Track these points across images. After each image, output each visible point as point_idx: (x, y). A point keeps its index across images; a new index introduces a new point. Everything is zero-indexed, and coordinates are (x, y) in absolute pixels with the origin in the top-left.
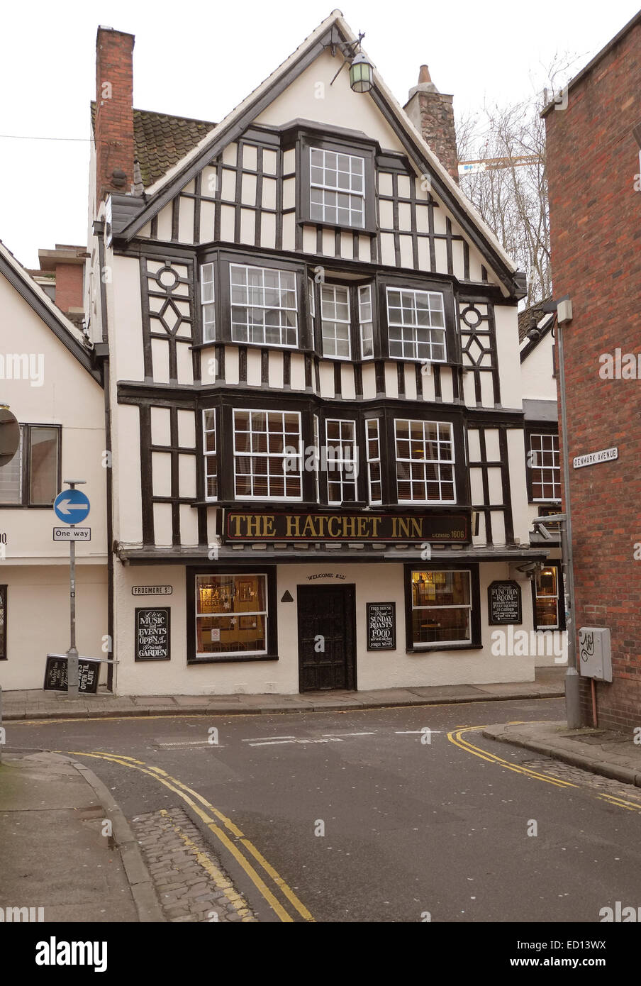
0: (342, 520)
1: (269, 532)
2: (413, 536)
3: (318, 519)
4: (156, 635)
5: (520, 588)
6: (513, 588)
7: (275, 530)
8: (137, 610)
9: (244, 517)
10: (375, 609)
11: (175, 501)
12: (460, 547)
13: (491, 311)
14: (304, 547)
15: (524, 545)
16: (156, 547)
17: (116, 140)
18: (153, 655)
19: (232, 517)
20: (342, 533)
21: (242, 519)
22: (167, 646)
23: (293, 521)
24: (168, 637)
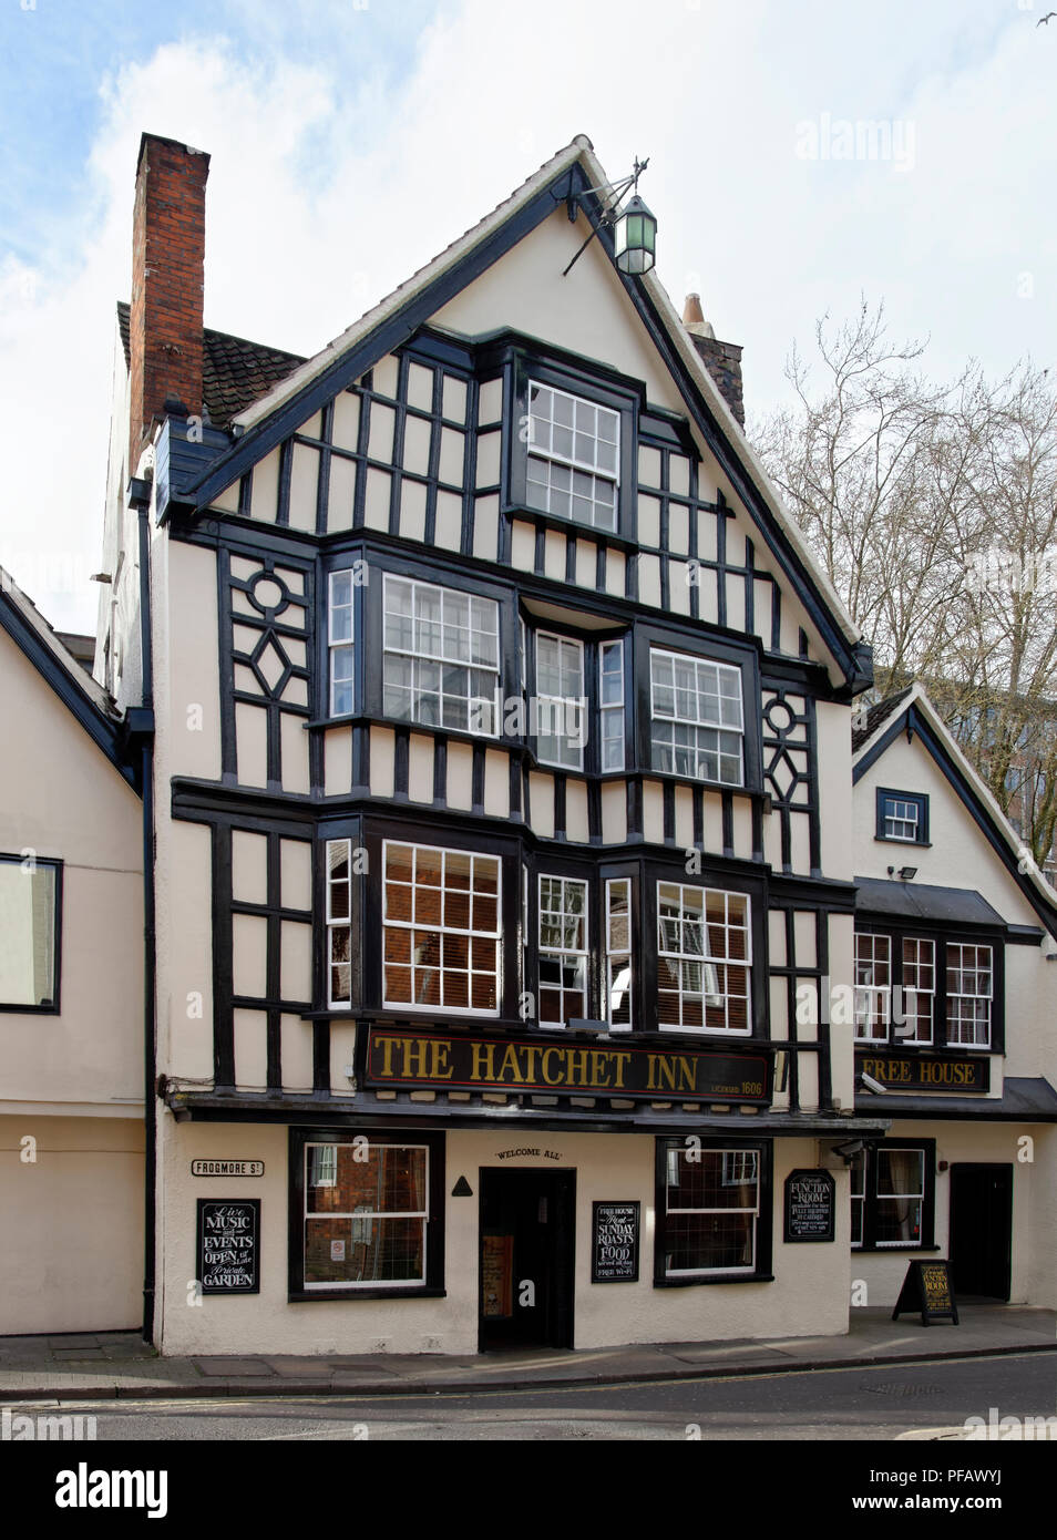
0: (566, 1054)
1: (442, 1070)
2: (681, 1088)
3: (526, 1051)
4: (233, 1248)
5: (833, 1182)
6: (823, 1182)
7: (452, 1069)
8: (201, 1202)
9: (398, 1041)
10: (608, 1212)
11: (273, 1006)
12: (754, 1110)
13: (810, 708)
14: (500, 1101)
15: (846, 1110)
16: (239, 1090)
17: (172, 344)
18: (229, 1284)
19: (378, 1040)
20: (565, 1078)
21: (394, 1044)
22: (253, 1268)
23: (483, 1054)
24: (255, 1252)
